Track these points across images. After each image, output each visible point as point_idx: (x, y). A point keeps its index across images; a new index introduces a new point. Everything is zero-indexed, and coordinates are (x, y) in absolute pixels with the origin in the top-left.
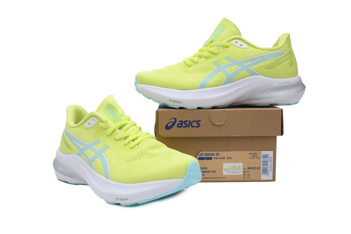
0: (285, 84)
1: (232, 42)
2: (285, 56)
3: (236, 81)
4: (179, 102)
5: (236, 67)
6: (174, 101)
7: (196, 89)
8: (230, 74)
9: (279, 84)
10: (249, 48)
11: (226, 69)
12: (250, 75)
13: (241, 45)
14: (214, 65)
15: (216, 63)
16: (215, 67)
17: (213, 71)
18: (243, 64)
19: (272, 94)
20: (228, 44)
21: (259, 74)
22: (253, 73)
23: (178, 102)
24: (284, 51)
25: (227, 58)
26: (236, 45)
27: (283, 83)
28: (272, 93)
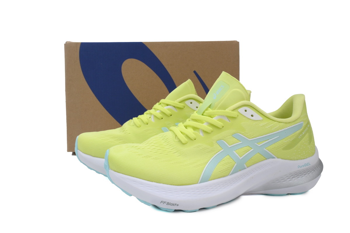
0: (305, 167)
1: (240, 110)
2: (304, 129)
3: (248, 167)
4: (176, 204)
5: (248, 148)
6: (168, 204)
7: (197, 183)
8: (241, 158)
9: (298, 168)
10: (262, 120)
11: (235, 152)
12: (264, 158)
13: (252, 116)
14: (218, 145)
15: (220, 142)
16: (220, 148)
17: (217, 154)
18: (256, 144)
19: (291, 182)
20: (235, 114)
21: (275, 157)
22: (268, 156)
23: (173, 205)
24: (302, 122)
25: (235, 135)
26: (245, 116)
27: (303, 166)
28: (290, 180)
